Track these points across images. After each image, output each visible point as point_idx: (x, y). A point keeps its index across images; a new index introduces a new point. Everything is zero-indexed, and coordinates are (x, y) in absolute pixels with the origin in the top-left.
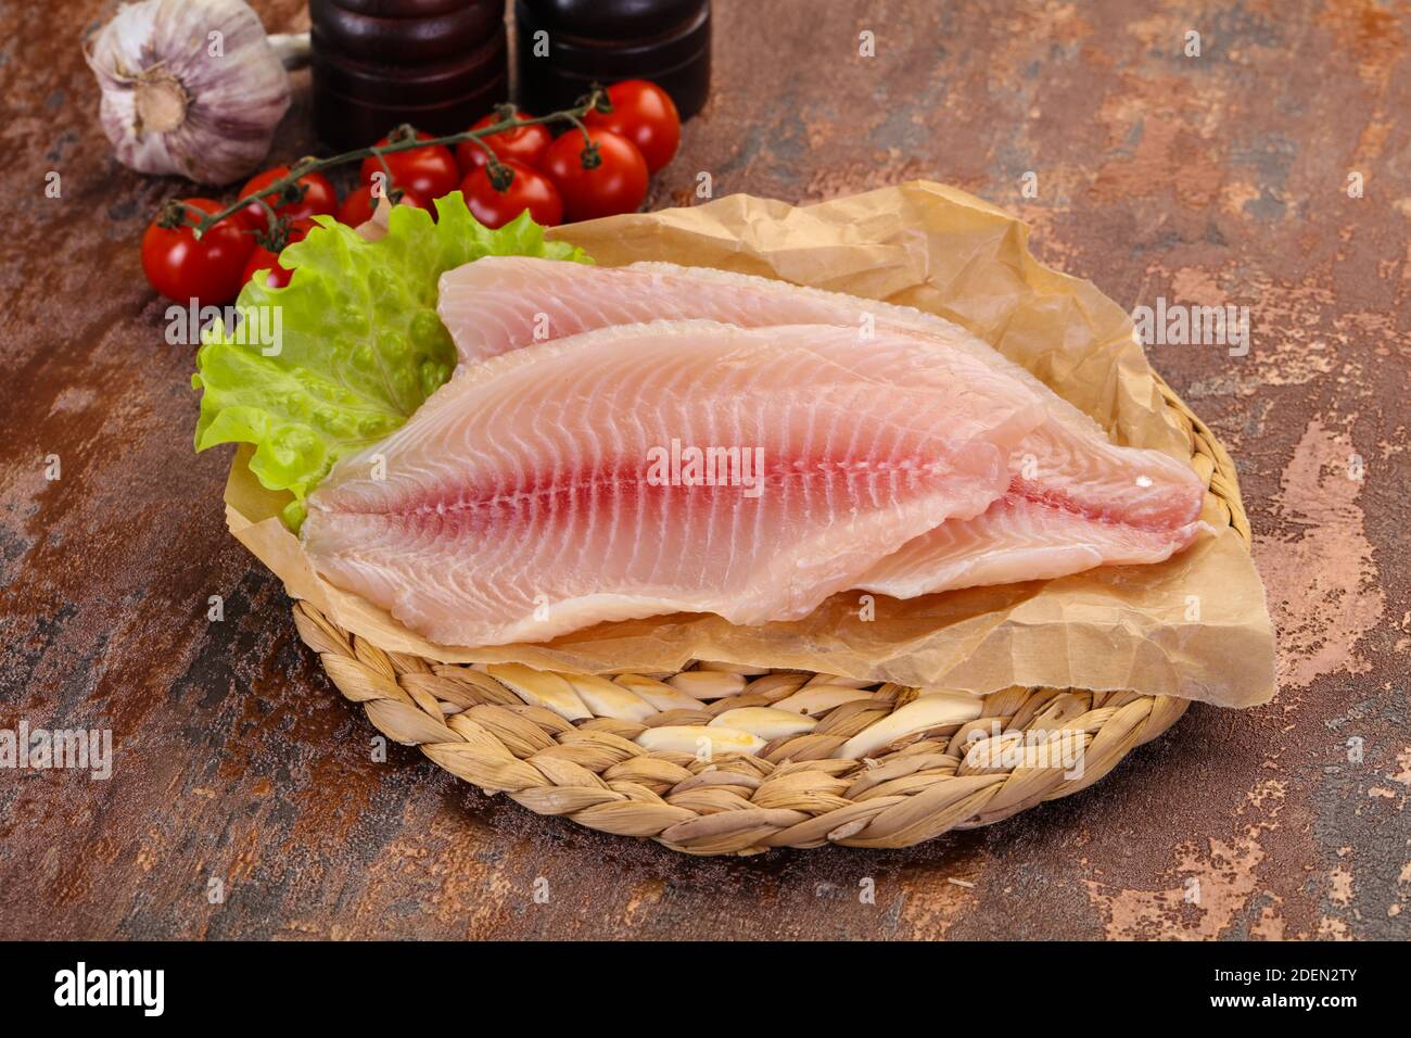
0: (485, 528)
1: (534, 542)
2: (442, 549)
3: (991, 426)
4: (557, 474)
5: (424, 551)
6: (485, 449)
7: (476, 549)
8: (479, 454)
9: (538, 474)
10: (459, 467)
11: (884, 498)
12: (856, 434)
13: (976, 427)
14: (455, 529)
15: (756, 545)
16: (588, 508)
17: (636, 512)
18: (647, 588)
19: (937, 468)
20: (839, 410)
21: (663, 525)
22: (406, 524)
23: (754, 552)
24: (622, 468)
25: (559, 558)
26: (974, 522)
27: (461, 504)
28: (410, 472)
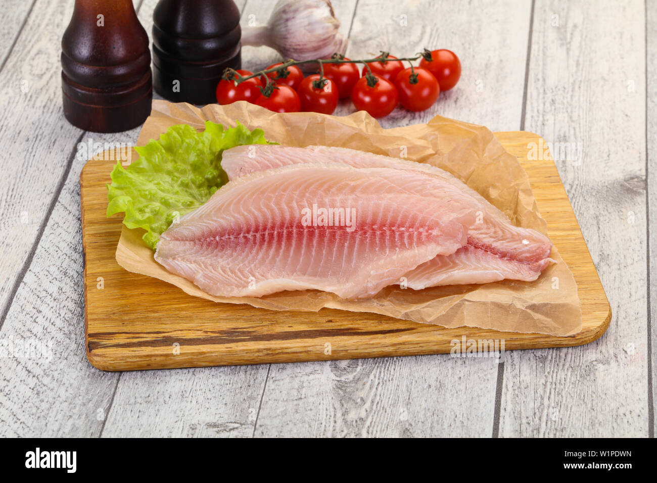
0: (236, 247)
1: (257, 253)
2: (217, 255)
3: (460, 216)
4: (269, 225)
5: (208, 257)
6: (239, 213)
7: (232, 255)
8: (236, 215)
9: (261, 224)
10: (227, 220)
11: (411, 244)
12: (401, 216)
13: (454, 216)
14: (223, 247)
15: (354, 261)
16: (282, 241)
17: (302, 243)
18: (305, 277)
19: (435, 232)
20: (394, 205)
21: (314, 249)
22: (202, 245)
23: (353, 265)
24: (298, 224)
25: (267, 261)
26: (450, 256)
27: (227, 236)
28: (206, 223)
